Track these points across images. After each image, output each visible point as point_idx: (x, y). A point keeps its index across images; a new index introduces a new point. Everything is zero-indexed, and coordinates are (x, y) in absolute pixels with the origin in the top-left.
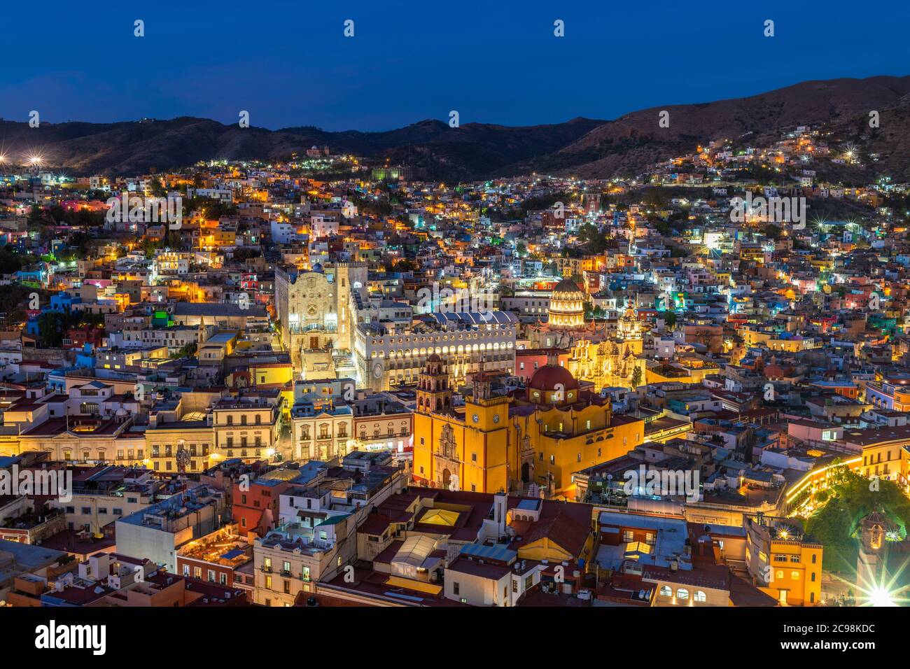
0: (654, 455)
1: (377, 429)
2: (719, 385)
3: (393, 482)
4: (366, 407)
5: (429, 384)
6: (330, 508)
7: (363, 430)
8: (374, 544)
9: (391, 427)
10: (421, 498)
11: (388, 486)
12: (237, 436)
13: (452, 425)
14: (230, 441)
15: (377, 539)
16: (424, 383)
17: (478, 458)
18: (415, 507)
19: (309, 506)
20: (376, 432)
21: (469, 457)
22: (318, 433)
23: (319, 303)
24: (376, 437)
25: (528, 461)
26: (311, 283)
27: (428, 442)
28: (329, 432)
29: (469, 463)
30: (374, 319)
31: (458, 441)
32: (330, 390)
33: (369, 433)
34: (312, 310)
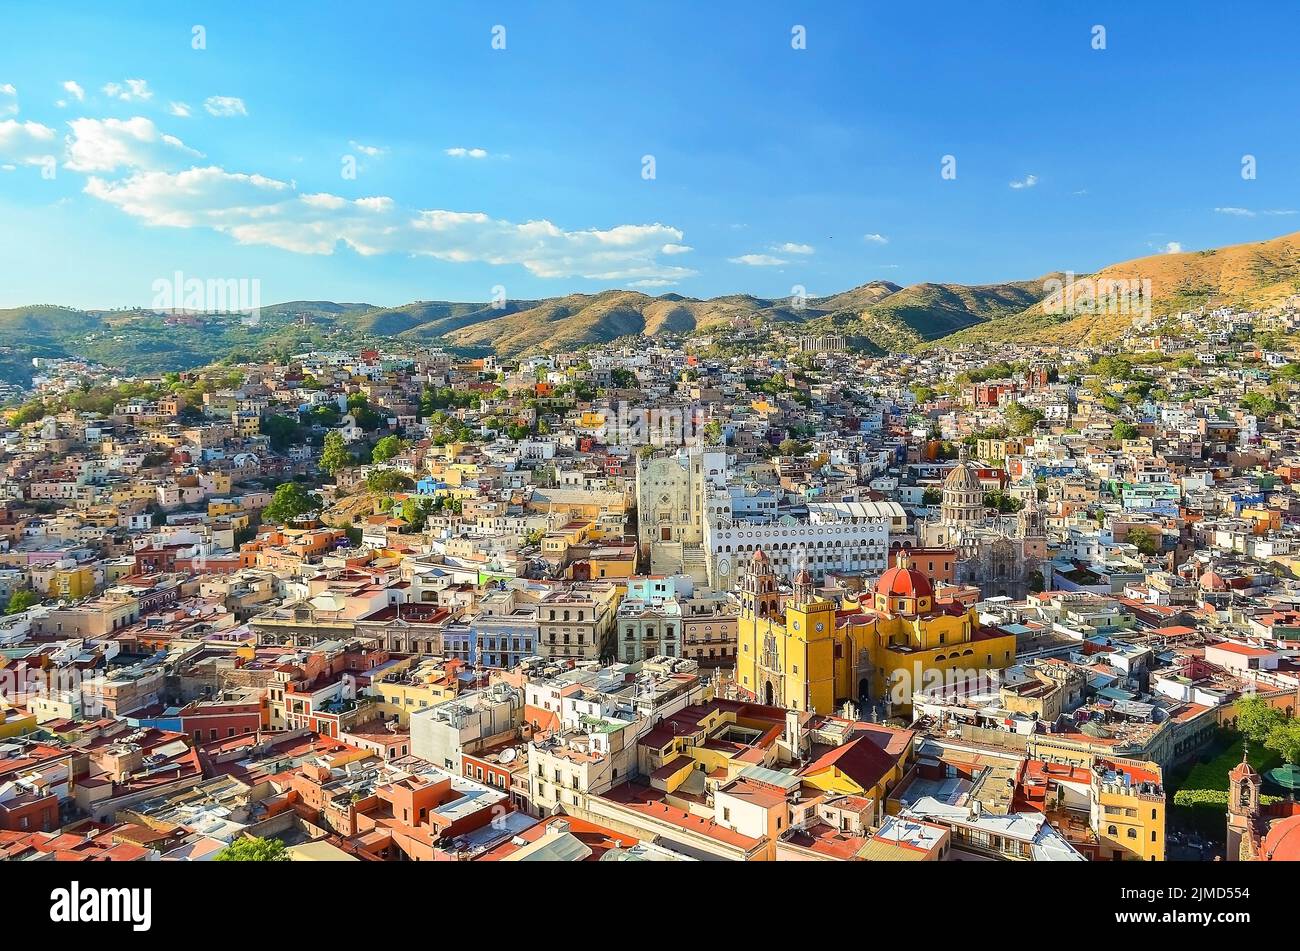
1: (708, 632)
2: (1143, 596)
3: (691, 691)
4: (702, 607)
5: (753, 585)
7: (692, 632)
8: (655, 758)
9: (723, 631)
10: (721, 712)
11: (684, 695)
12: (560, 633)
13: (774, 631)
14: (553, 637)
15: (657, 753)
16: (748, 583)
17: (799, 670)
18: (711, 721)
19: (590, 712)
20: (708, 635)
21: (790, 669)
22: (644, 634)
23: (672, 491)
24: (708, 642)
25: (867, 678)
26: (664, 470)
27: (751, 649)
28: (656, 633)
29: (790, 676)
30: (727, 510)
31: (780, 651)
32: (664, 587)
33: (700, 636)
34: (665, 499)
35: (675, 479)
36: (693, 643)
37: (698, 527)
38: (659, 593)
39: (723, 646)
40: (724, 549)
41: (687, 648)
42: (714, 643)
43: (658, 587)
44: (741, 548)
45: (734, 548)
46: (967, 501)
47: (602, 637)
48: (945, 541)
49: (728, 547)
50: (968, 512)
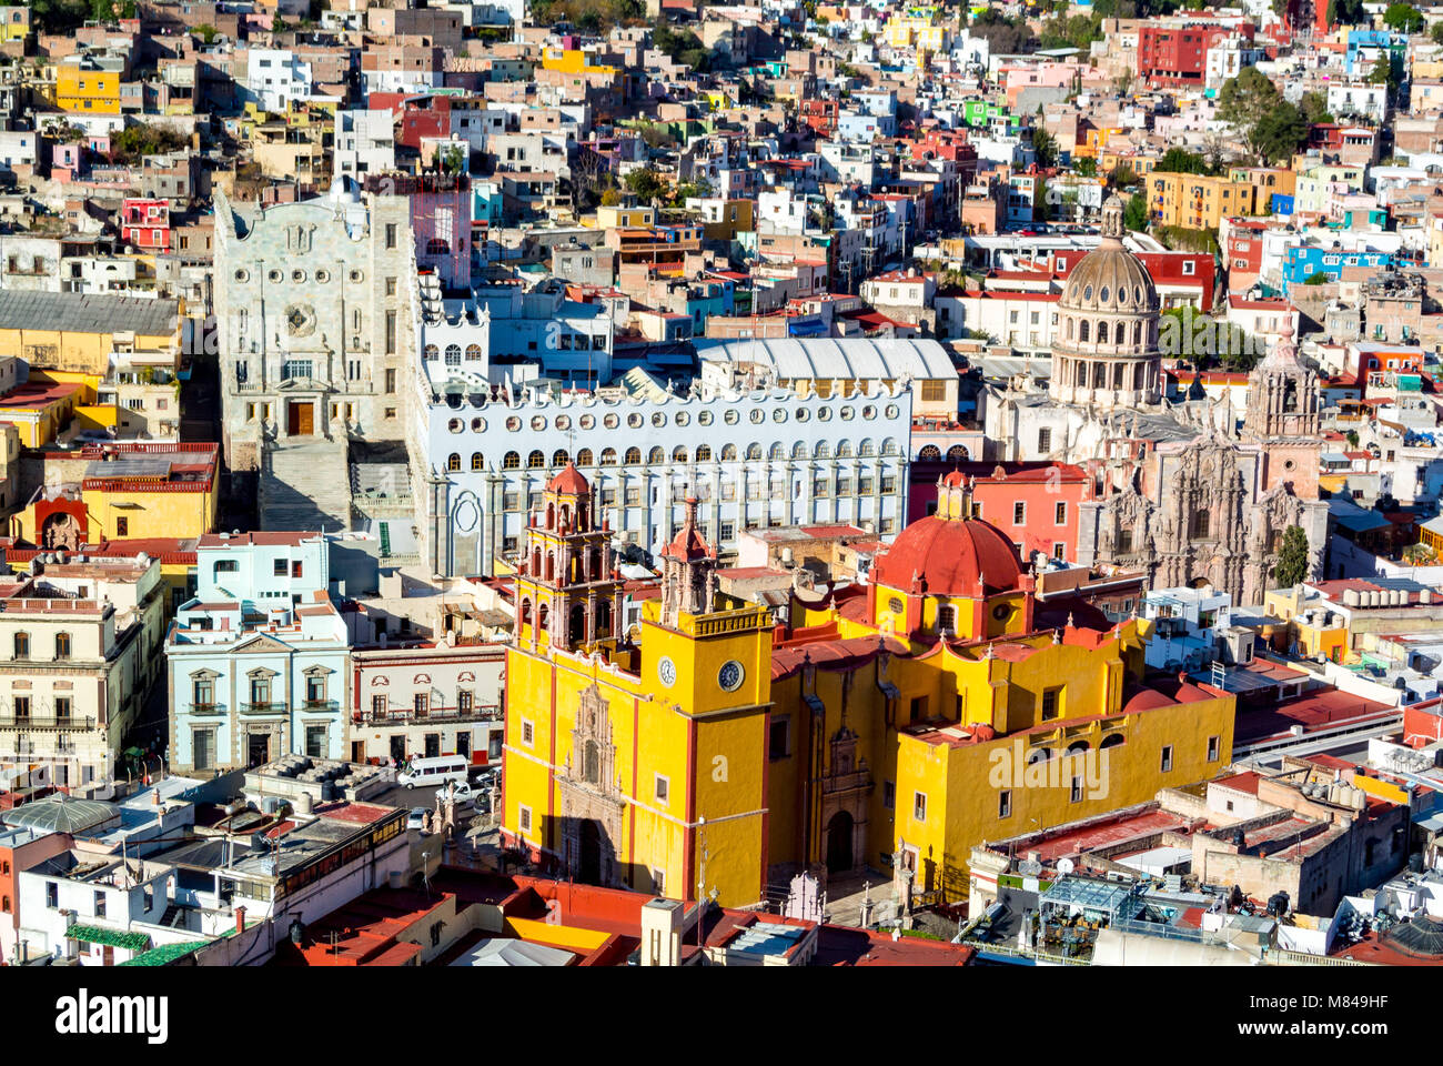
0: (1230, 806)
1: (423, 688)
3: (379, 851)
5: (551, 560)
6: (166, 920)
7: (378, 691)
9: (466, 686)
10: (460, 907)
11: (359, 863)
12: (2, 690)
13: (605, 693)
16: (537, 557)
17: (671, 792)
18: (436, 930)
19: (100, 911)
20: (418, 698)
21: (648, 787)
22: (244, 696)
23: (321, 300)
24: (420, 714)
25: (850, 807)
26: (303, 236)
27: (542, 733)
28: (277, 695)
29: (647, 804)
30: (473, 353)
31: (621, 737)
32: (297, 565)
33: (400, 696)
34: (295, 318)
35: (325, 262)
36: (379, 717)
37: (387, 401)
38: (287, 583)
39: (463, 727)
40: (466, 462)
41: (364, 733)
42: (436, 721)
43: (280, 566)
44: (511, 459)
45: (494, 459)
46: (1120, 339)
47: (124, 705)
48: (1055, 445)
49: (477, 460)
50: (1119, 369)
